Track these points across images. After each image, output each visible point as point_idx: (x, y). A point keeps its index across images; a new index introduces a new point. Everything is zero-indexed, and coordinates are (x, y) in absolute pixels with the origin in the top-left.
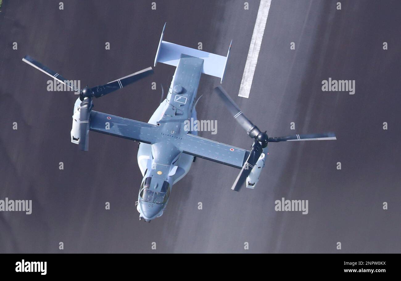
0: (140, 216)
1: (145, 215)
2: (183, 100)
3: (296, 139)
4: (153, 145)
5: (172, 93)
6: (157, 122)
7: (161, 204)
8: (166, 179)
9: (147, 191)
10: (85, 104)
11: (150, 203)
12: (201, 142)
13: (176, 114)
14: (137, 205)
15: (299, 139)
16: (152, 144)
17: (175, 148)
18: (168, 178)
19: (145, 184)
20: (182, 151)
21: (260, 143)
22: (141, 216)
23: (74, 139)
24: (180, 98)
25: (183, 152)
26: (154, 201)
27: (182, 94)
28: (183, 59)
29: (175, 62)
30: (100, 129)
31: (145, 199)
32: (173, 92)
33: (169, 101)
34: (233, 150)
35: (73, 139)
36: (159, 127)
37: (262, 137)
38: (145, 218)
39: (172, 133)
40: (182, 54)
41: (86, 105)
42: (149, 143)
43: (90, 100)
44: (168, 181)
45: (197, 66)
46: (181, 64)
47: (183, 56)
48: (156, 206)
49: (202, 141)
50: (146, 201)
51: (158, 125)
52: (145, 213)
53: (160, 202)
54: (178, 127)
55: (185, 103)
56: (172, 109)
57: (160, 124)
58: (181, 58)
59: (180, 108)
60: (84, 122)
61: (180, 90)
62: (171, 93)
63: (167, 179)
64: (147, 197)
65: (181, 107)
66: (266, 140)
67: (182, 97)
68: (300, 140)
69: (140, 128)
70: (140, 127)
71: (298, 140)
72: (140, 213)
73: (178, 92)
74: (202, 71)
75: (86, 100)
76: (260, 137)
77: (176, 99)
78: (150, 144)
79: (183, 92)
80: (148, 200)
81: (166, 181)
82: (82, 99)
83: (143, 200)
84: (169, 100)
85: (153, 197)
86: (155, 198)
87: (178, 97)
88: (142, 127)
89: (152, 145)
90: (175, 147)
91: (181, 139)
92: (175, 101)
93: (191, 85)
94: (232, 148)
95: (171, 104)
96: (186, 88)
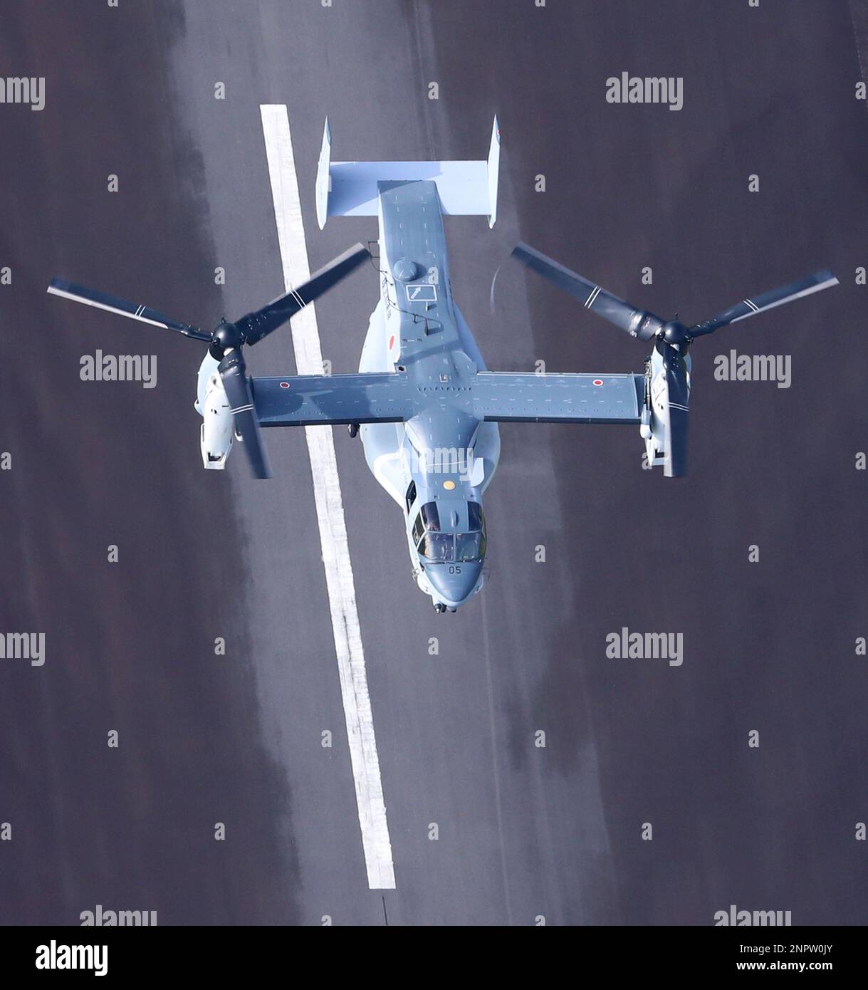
0: (435, 602)
1: (447, 598)
2: (427, 292)
3: (750, 312)
4: (409, 421)
5: (393, 282)
6: (395, 364)
7: (477, 559)
8: (469, 496)
9: (433, 537)
10: (231, 366)
11: (452, 565)
12: (519, 385)
13: (428, 332)
14: (416, 578)
15: (756, 309)
16: (406, 421)
17: (463, 415)
18: (474, 491)
19: (425, 522)
20: (483, 418)
21: (675, 346)
22: (438, 603)
23: (211, 458)
24: (418, 290)
25: (485, 420)
26: (457, 558)
27: (418, 281)
28: (386, 193)
29: (373, 207)
30: (275, 418)
31: (436, 558)
32: (395, 281)
33: (397, 305)
34: (600, 383)
35: (210, 460)
36: (405, 375)
37: (674, 333)
38: (450, 603)
39: (443, 379)
40: (378, 182)
41: (235, 367)
42: (400, 420)
43: (238, 353)
44: (475, 499)
45: (425, 203)
46: (388, 207)
47: (384, 186)
48: (466, 568)
49: (519, 380)
50: (439, 562)
51: (401, 369)
52: (447, 592)
53: (473, 557)
54: (448, 361)
55: (436, 299)
56: (413, 323)
57: (404, 367)
58: (381, 192)
59: (430, 315)
60: (243, 409)
61: (412, 272)
62: (392, 285)
63: (472, 496)
64: (437, 553)
65: (430, 310)
66: (687, 337)
67: (421, 287)
68: (759, 310)
69: (364, 389)
70: (363, 386)
71: (755, 312)
72: (431, 596)
73: (408, 277)
74: (442, 211)
75: (229, 354)
76: (669, 332)
77: (410, 297)
78: (402, 421)
79: (419, 274)
80: (444, 558)
81: (472, 501)
82: (218, 355)
83: (430, 562)
84: (396, 301)
85: (454, 548)
86: (458, 551)
87: (412, 290)
88: (368, 386)
89: (406, 423)
90: (465, 414)
91: (470, 389)
92: (409, 300)
93: (430, 252)
94: (596, 379)
95: (404, 311)
96: (420, 261)
